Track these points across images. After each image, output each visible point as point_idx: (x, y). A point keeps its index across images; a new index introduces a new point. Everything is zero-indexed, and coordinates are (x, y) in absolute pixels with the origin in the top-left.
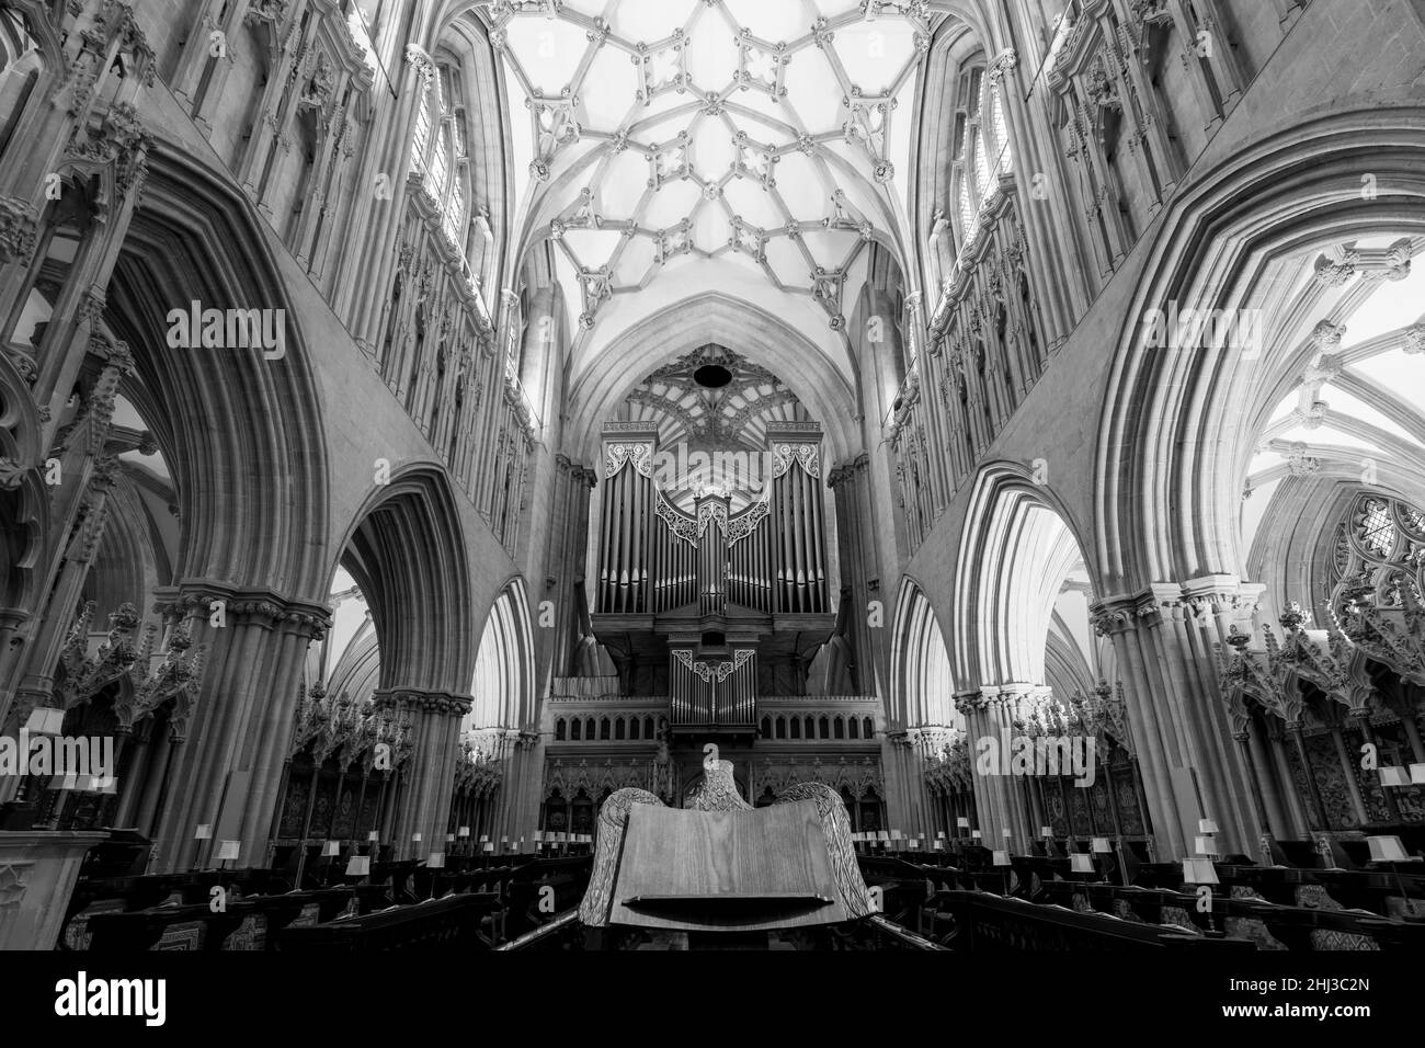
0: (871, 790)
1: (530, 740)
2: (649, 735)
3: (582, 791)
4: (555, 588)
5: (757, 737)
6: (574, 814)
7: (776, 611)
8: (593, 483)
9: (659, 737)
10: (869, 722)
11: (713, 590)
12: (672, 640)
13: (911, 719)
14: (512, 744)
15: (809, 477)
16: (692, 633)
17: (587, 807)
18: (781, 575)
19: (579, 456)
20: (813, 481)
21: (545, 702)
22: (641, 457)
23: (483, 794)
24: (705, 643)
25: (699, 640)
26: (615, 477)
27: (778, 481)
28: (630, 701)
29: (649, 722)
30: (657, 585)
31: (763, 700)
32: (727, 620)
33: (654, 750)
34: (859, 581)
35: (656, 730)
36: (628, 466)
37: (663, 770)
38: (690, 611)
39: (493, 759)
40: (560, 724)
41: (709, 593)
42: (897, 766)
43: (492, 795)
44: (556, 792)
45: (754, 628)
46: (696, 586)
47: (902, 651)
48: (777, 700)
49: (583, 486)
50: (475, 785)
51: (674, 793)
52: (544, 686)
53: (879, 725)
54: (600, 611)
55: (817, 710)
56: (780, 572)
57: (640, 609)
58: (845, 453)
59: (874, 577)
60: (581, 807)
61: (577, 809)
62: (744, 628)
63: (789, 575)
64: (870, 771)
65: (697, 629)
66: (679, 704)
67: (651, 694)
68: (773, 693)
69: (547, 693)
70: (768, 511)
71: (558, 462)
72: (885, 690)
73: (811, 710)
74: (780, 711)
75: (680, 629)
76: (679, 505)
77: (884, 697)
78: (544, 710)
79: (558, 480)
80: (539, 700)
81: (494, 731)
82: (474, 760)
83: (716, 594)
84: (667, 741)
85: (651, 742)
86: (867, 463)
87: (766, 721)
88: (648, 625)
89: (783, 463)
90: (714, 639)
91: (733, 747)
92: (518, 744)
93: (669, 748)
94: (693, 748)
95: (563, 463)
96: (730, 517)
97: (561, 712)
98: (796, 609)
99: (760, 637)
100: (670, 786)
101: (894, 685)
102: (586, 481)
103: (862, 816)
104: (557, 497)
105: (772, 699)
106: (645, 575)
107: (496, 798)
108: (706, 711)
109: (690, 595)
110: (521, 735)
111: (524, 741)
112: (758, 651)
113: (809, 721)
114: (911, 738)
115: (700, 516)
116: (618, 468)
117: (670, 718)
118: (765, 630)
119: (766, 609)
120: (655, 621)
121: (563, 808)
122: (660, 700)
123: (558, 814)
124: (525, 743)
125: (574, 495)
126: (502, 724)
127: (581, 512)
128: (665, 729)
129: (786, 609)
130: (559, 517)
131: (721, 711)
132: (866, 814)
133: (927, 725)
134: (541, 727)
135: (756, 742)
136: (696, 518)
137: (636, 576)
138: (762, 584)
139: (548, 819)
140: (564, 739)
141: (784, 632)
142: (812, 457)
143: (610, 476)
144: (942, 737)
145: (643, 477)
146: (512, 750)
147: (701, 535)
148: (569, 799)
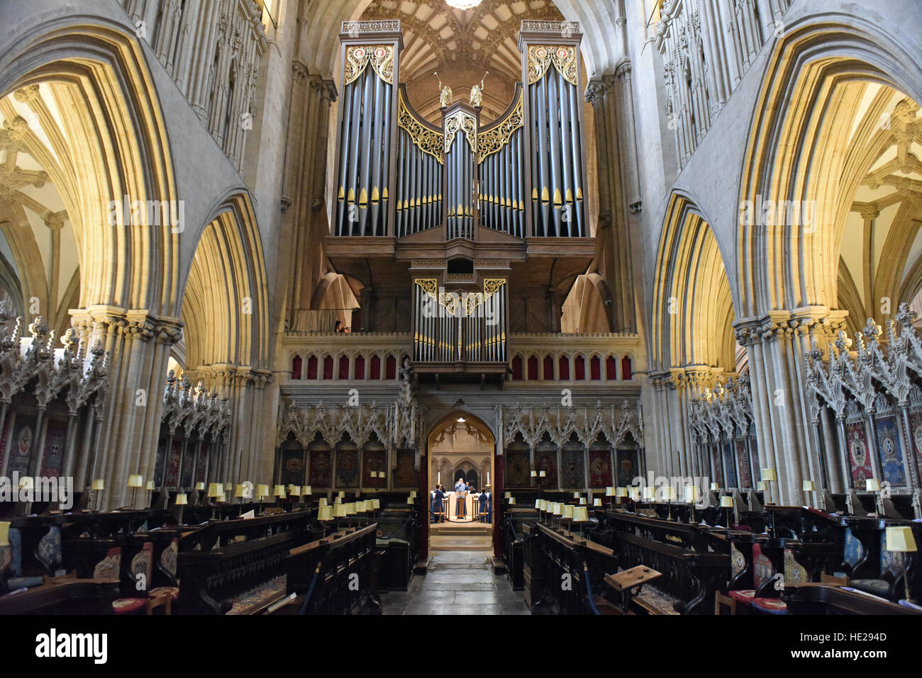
0: (628, 436)
1: (264, 378)
2: (390, 375)
3: (319, 435)
4: (290, 211)
5: (506, 378)
6: (312, 460)
7: (529, 235)
8: (333, 97)
9: (402, 377)
10: (627, 362)
11: (460, 211)
12: (414, 268)
13: (675, 358)
14: (244, 383)
15: (566, 83)
16: (436, 260)
17: (323, 452)
18: (535, 195)
19: (318, 64)
20: (571, 88)
21: (279, 338)
22: (382, 61)
23: (208, 435)
24: (450, 271)
25: (446, 268)
26: (355, 83)
27: (534, 87)
28: (370, 337)
29: (391, 361)
30: (400, 206)
31: (514, 336)
32: (475, 247)
33: (396, 391)
34: (619, 204)
35: (398, 370)
36: (369, 70)
37: (405, 413)
38: (434, 236)
39: (221, 397)
40: (296, 361)
41: (456, 215)
42: (657, 410)
43: (221, 437)
44: (292, 435)
45: (505, 255)
46: (442, 206)
47: (666, 281)
48: (529, 336)
49: (321, 100)
50: (197, 426)
51: (417, 440)
52: (278, 320)
53: (639, 364)
54: (337, 234)
55: (573, 348)
56: (535, 191)
57: (379, 232)
58: (604, 61)
59: (635, 201)
60: (318, 453)
61: (314, 455)
62: (494, 255)
63: (545, 196)
64: (627, 415)
65: (441, 256)
66: (423, 339)
67: (394, 329)
68: (525, 329)
69: (281, 328)
70: (522, 122)
71: (294, 70)
72: (647, 324)
73: (565, 349)
74: (532, 349)
75: (424, 255)
76: (423, 115)
77: (645, 334)
78: (279, 346)
79: (294, 90)
80: (273, 334)
81: (223, 367)
82: (196, 398)
83: (464, 215)
84: (410, 382)
85: (392, 383)
86: (629, 71)
87: (518, 360)
88: (389, 250)
89: (538, 67)
90: (460, 266)
91: (482, 389)
92: (251, 382)
93: (412, 389)
94: (438, 389)
95: (299, 70)
96: (480, 129)
97: (297, 349)
98: (552, 232)
99: (512, 265)
100: (412, 430)
101: (657, 320)
102: (326, 94)
103: (619, 464)
104: (292, 109)
105: (524, 336)
106: (385, 194)
107: (226, 441)
108: (451, 347)
109: (436, 216)
110: (252, 372)
111: (256, 378)
112: (510, 281)
113: (564, 361)
114: (673, 378)
115: (447, 128)
116: (357, 73)
117: (414, 356)
118: (517, 257)
119: (518, 234)
120: (397, 246)
121: (299, 453)
122: (403, 336)
123: (295, 460)
124: (258, 380)
125: (312, 107)
126: (233, 360)
127: (319, 128)
128: (407, 367)
129: (541, 233)
130: (295, 132)
131: (469, 348)
132: (624, 462)
133: (691, 364)
134: (276, 364)
135: (506, 384)
136: (442, 130)
137: (376, 196)
138: (515, 205)
139: (284, 464)
140: (299, 378)
141: (539, 259)
142: (570, 61)
143: (349, 81)
144: (707, 376)
145: (383, 83)
146: (243, 389)
147: (447, 150)
148: (305, 443)
